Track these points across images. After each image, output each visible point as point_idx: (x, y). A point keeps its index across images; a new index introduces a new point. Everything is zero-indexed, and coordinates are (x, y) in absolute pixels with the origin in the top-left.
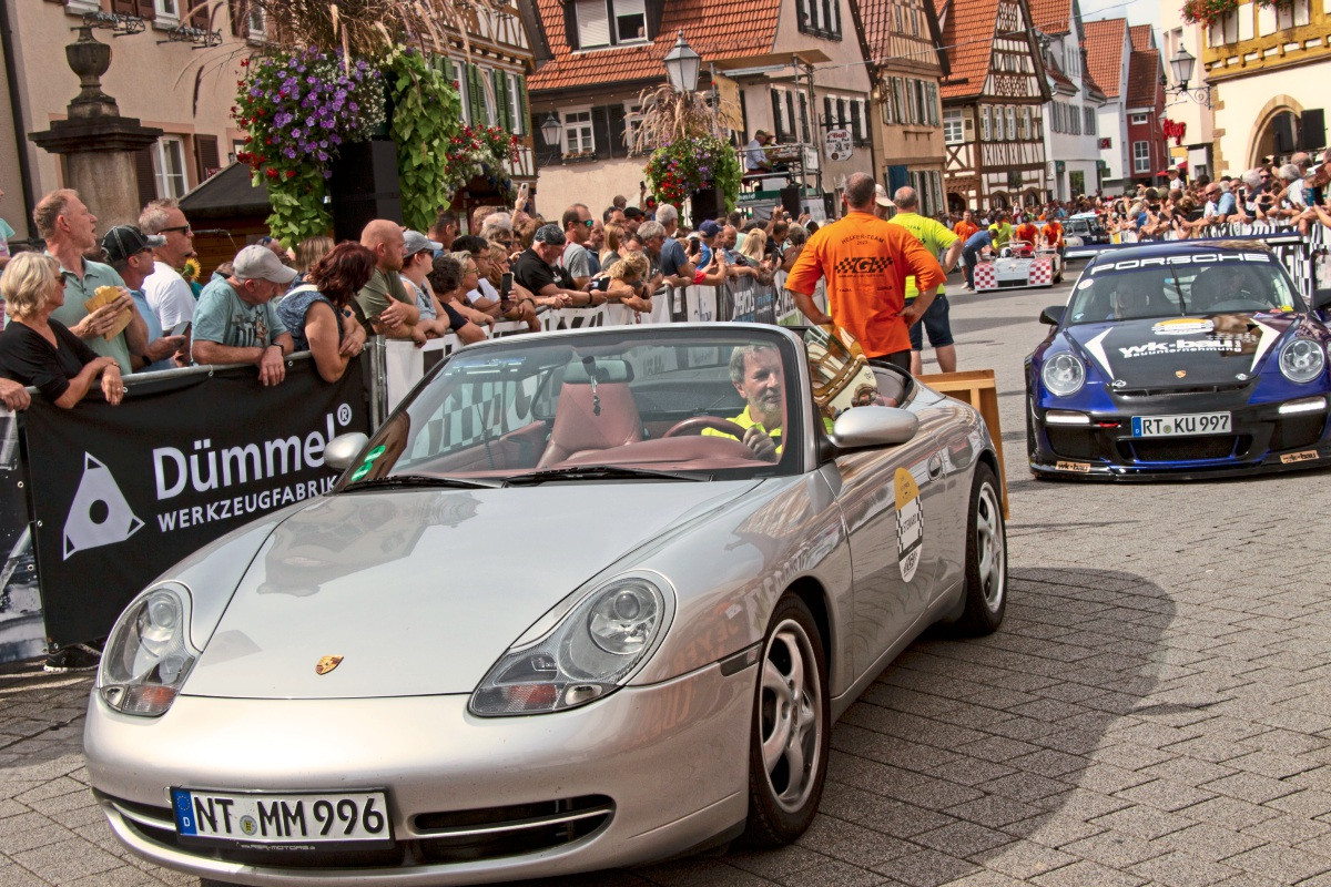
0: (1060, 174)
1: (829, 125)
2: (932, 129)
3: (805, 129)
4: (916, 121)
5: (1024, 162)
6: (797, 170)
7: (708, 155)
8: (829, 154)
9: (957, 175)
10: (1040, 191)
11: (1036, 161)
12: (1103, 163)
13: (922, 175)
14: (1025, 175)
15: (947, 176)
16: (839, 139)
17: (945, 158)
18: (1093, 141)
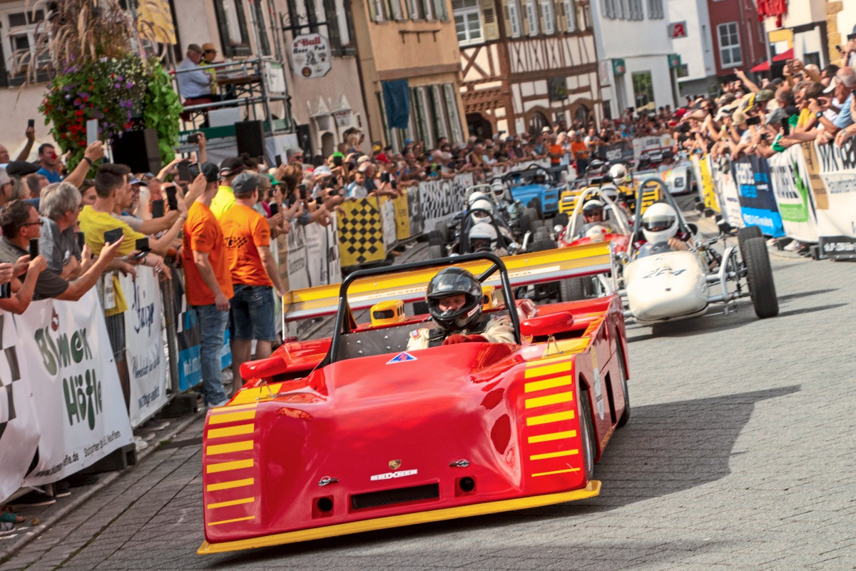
0: (619, 77)
1: (295, 29)
2: (438, 26)
3: (262, 35)
4: (416, 15)
5: (568, 64)
6: (257, 95)
7: (131, 83)
8: (298, 69)
9: (478, 87)
10: (593, 102)
11: (585, 62)
12: (678, 58)
13: (430, 91)
14: (572, 82)
15: (464, 89)
16: (311, 48)
17: (459, 65)
18: (660, 28)
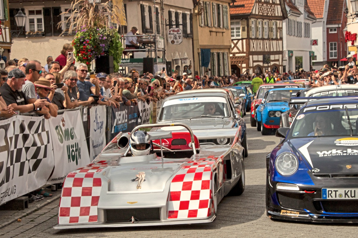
0: (290, 57)
1: (170, 25)
2: (225, 30)
3: (158, 27)
4: (216, 26)
5: (272, 50)
6: (153, 48)
7: (105, 38)
8: (170, 41)
9: (237, 55)
10: (279, 66)
11: (278, 50)
12: (313, 53)
13: (218, 54)
14: (272, 57)
15: (231, 55)
16: (175, 33)
17: (231, 46)
18: (308, 41)
